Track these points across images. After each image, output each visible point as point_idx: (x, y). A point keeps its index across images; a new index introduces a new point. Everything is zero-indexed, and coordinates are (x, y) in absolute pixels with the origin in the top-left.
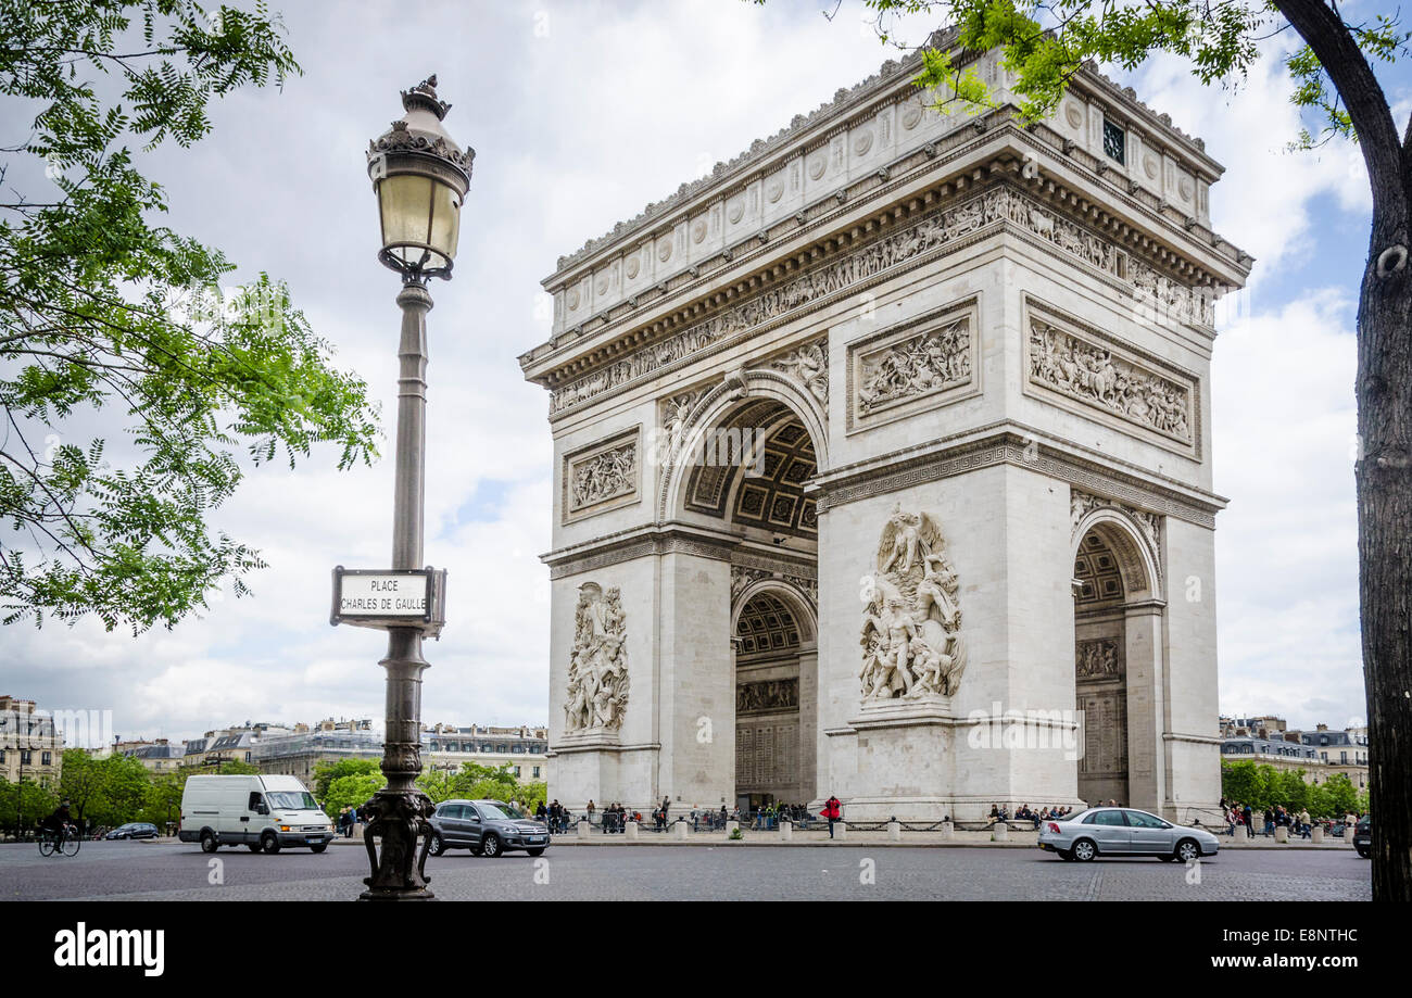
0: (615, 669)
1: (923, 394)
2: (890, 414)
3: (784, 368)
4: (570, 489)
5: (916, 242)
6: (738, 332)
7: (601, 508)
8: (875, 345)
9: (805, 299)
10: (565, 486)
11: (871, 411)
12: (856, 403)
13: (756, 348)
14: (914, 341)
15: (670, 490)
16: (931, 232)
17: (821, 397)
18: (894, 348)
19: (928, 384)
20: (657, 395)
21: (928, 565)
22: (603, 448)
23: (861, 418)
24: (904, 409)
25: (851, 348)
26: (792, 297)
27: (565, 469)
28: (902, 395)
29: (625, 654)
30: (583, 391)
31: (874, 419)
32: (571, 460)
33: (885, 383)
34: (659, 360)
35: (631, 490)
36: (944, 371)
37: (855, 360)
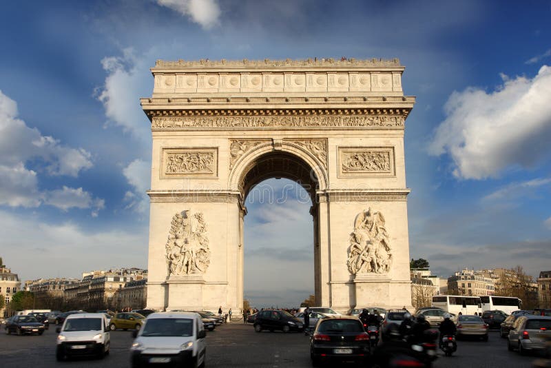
0: (205, 248)
1: (372, 172)
2: (357, 174)
3: (301, 144)
4: (165, 163)
6: (281, 126)
7: (190, 176)
8: (349, 150)
9: (317, 124)
10: (162, 162)
11: (349, 172)
12: (341, 167)
13: (290, 134)
14: (366, 153)
16: (376, 121)
17: (324, 162)
18: (357, 153)
19: (374, 169)
20: (229, 137)
21: (379, 229)
22: (191, 151)
23: (344, 173)
24: (363, 174)
25: (339, 147)
26: (311, 122)
28: (362, 169)
29: (209, 242)
31: (350, 175)
33: (354, 164)
35: (211, 172)
36: (380, 166)
37: (340, 152)
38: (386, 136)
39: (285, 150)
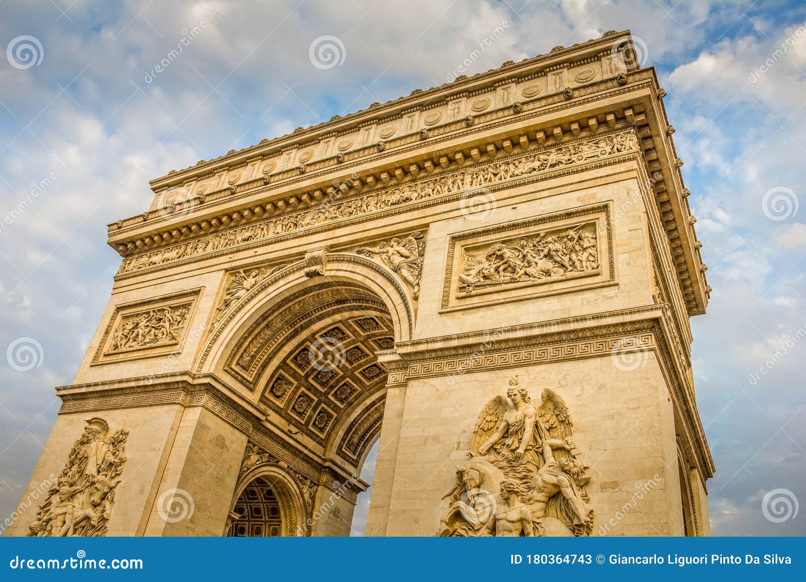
0: (94, 515)
1: (539, 281)
2: (496, 297)
3: (371, 253)
4: (111, 335)
5: (536, 164)
6: (329, 221)
7: (136, 355)
8: (482, 239)
9: (407, 199)
10: (107, 333)
11: (474, 293)
12: (455, 285)
13: (343, 235)
14: (529, 237)
15: (215, 348)
16: (553, 157)
17: (411, 279)
18: (503, 242)
19: (547, 273)
21: (548, 451)
22: (158, 304)
23: (458, 298)
24: (514, 294)
25: (455, 239)
26: (394, 198)
27: (113, 318)
28: (513, 280)
29: (112, 502)
30: (155, 259)
31: (475, 300)
32: (121, 313)
33: (492, 270)
34: (239, 239)
35: (174, 342)
36: (567, 263)
37: (459, 249)
38: (585, 185)
39: (333, 273)
